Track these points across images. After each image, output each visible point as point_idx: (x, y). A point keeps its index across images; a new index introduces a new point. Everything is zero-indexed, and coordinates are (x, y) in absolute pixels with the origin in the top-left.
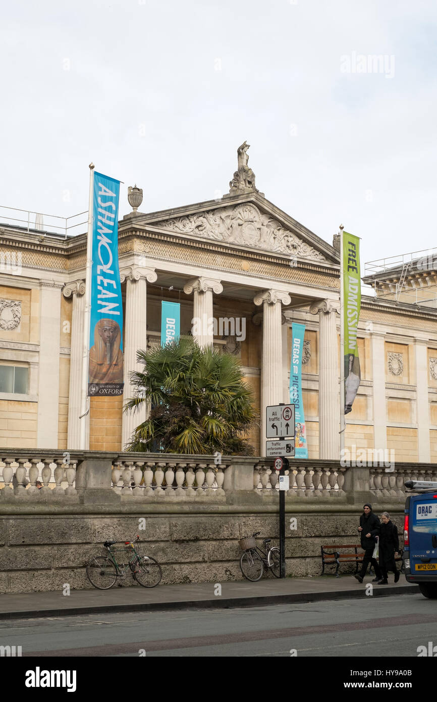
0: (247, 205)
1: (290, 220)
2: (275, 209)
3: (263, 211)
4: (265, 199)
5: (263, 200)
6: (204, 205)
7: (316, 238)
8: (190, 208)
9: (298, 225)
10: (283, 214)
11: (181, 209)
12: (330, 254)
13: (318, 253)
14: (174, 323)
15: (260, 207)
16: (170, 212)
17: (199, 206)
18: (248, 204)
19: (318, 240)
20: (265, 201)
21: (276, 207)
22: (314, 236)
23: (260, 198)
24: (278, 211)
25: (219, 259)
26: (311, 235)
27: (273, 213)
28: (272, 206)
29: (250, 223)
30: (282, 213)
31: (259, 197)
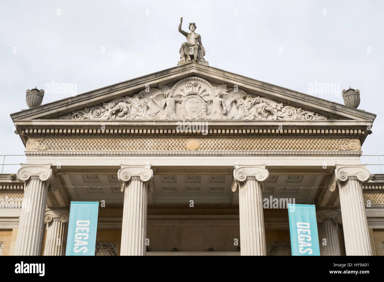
0: (189, 80)
1: (252, 82)
2: (228, 74)
3: (214, 82)
4: (208, 67)
5: (207, 68)
6: (116, 87)
7: (299, 95)
8: (95, 94)
9: (266, 86)
10: (241, 78)
11: (82, 97)
12: (328, 110)
13: (311, 114)
14: (88, 225)
15: (208, 79)
16: (66, 102)
17: (109, 89)
18: (190, 78)
19: (302, 96)
20: (211, 69)
21: (228, 72)
22: (295, 94)
23: (203, 67)
24: (233, 76)
25: (150, 143)
26: (289, 93)
27: (226, 80)
28: (222, 73)
29: (191, 96)
30: (238, 78)
31: (201, 67)
